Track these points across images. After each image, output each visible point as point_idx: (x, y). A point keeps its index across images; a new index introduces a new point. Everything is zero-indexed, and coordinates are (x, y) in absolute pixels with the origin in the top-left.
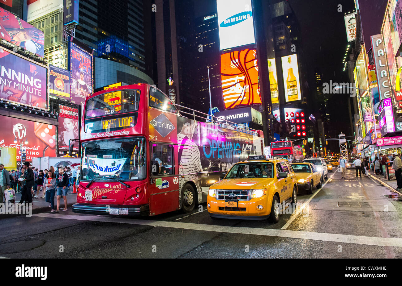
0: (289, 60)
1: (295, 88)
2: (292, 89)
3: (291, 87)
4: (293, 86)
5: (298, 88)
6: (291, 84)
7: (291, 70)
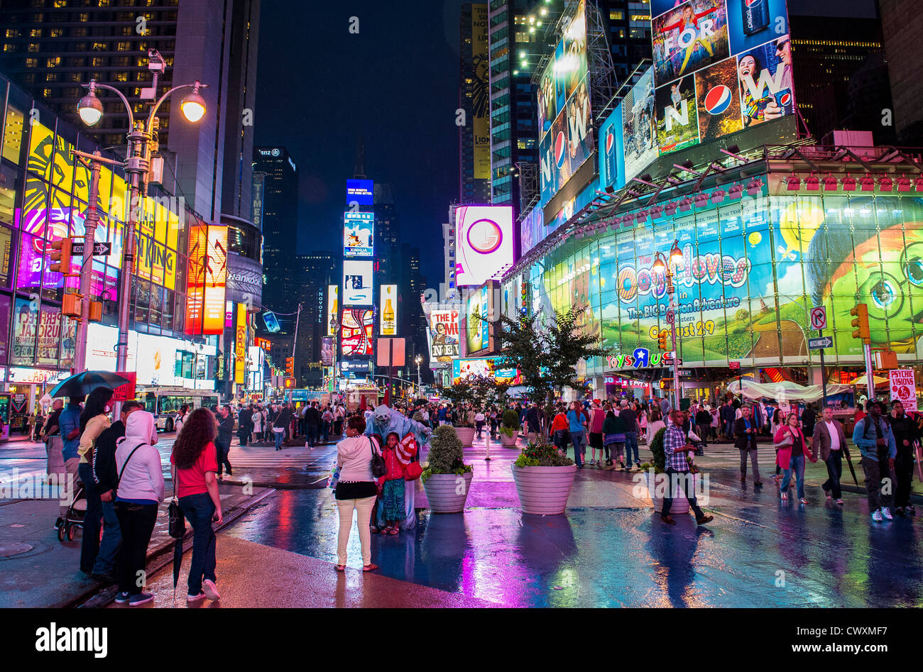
0: (388, 290)
1: (392, 321)
2: (388, 322)
3: (387, 319)
4: (390, 319)
5: (395, 322)
6: (388, 316)
7: (389, 301)
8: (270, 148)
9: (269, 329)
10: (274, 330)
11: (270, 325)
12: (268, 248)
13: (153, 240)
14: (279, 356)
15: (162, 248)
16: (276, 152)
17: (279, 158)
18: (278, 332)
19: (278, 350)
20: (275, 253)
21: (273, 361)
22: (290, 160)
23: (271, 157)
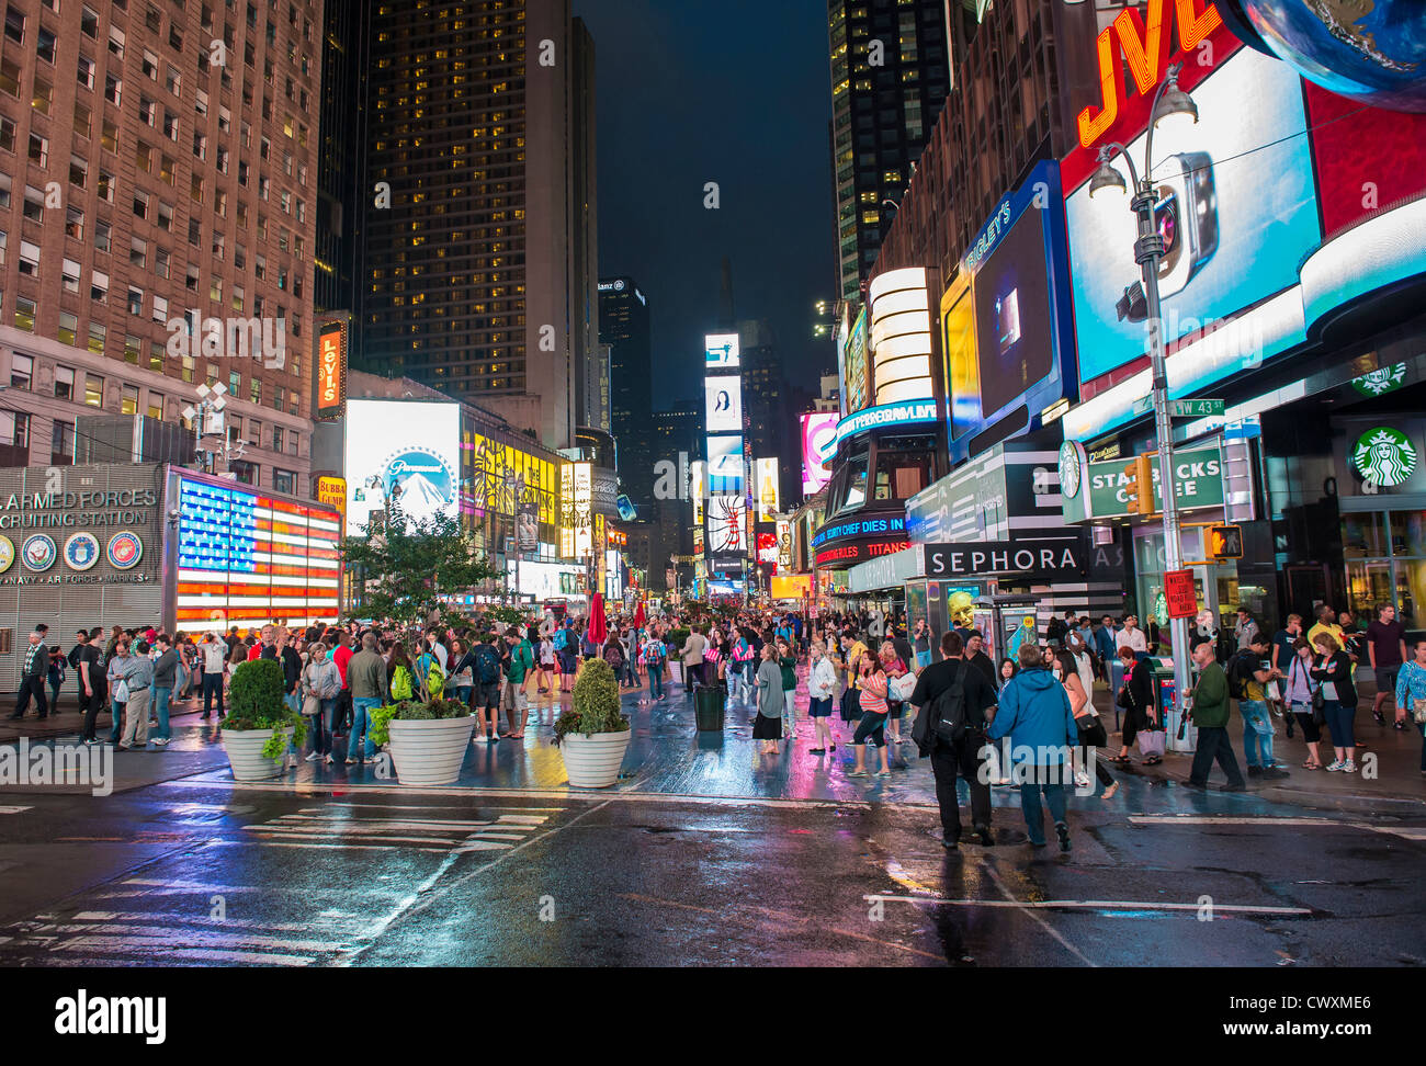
8: (612, 280)
9: (623, 516)
10: (629, 519)
11: (624, 513)
12: (616, 411)
13: (539, 489)
14: (637, 551)
15: (545, 494)
16: (619, 285)
17: (623, 292)
18: (634, 520)
19: (636, 543)
20: (624, 416)
21: (630, 560)
22: (637, 293)
23: (612, 292)
